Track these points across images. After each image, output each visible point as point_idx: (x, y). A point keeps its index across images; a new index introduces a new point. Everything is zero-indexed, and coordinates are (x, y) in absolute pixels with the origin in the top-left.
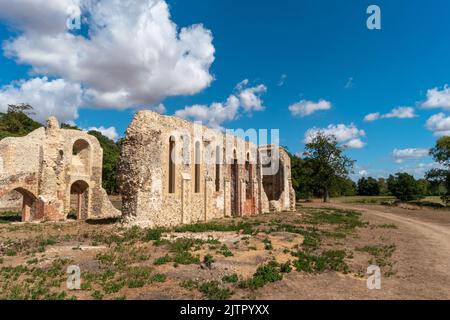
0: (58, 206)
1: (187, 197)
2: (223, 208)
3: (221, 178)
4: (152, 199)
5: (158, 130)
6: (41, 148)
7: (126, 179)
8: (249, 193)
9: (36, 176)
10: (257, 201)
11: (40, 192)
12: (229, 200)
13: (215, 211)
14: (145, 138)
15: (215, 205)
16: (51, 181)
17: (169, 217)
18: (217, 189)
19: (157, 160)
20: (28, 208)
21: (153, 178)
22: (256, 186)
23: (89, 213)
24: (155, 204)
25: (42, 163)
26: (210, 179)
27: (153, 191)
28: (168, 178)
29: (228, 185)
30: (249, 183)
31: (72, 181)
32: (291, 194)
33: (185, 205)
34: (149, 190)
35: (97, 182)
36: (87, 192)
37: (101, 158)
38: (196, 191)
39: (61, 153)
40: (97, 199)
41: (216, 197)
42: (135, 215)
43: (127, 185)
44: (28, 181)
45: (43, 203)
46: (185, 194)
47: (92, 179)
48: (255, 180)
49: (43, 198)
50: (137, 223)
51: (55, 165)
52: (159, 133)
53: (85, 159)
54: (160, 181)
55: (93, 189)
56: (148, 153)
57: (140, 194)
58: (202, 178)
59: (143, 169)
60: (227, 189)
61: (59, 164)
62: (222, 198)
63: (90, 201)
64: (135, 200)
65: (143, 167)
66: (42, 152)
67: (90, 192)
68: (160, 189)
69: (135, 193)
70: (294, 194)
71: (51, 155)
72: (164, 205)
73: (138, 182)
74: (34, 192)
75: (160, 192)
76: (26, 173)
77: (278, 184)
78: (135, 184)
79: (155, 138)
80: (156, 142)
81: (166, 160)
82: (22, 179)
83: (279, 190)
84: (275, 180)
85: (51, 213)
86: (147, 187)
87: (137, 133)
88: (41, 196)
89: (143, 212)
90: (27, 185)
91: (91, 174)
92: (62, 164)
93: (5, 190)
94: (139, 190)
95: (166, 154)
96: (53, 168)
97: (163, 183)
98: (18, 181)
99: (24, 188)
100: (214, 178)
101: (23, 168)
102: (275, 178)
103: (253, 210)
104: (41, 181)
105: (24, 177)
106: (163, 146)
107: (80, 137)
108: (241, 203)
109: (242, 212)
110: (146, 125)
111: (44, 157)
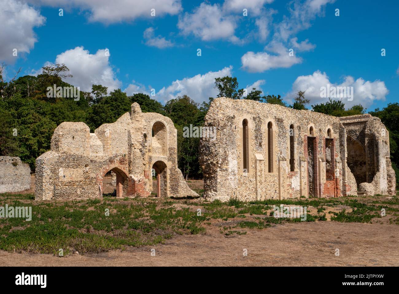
0: (145, 185)
1: (260, 176)
2: (298, 188)
3: (296, 157)
4: (229, 177)
5: (232, 116)
6: (129, 132)
7: (207, 160)
8: (330, 173)
9: (127, 158)
10: (341, 183)
11: (130, 171)
12: (305, 180)
13: (291, 191)
14: (222, 123)
15: (290, 185)
16: (139, 162)
17: (244, 194)
18: (292, 169)
19: (233, 142)
20: (121, 186)
21: (229, 159)
22: (339, 166)
23: (168, 192)
24: (232, 182)
25: (131, 145)
26: (284, 159)
27: (230, 170)
28: (242, 159)
29: (305, 165)
30: (331, 163)
31: (153, 162)
32: (389, 176)
33: (259, 184)
34: (227, 170)
35: (173, 162)
36: (165, 172)
37: (176, 139)
38: (270, 171)
39: (145, 136)
40: (174, 179)
41: (291, 177)
42: (216, 191)
43: (208, 165)
44: (121, 162)
45: (134, 181)
46: (258, 173)
47: (169, 160)
48: (338, 159)
49: (133, 177)
50: (218, 198)
51: (141, 147)
52: (234, 117)
53: (162, 140)
54: (235, 162)
55: (171, 170)
56: (225, 137)
57: (219, 173)
58: (275, 158)
59: (221, 151)
60: (303, 169)
61: (144, 146)
62: (298, 179)
63: (168, 181)
64: (215, 178)
65: (221, 150)
66: (129, 136)
67: (168, 172)
68: (236, 169)
69: (215, 172)
70: (393, 176)
71: (137, 138)
72: (240, 184)
73: (217, 163)
74: (126, 171)
75: (236, 172)
76: (119, 155)
77: (372, 163)
78: (214, 165)
79: (230, 123)
80: (231, 126)
81: (240, 143)
82: (117, 160)
83: (374, 170)
84: (369, 159)
85: (141, 190)
86: (224, 167)
87: (215, 119)
88: (132, 175)
89: (222, 188)
90: (121, 166)
91: (168, 155)
92: (146, 146)
93: (106, 169)
94: (218, 169)
95: (239, 136)
96: (140, 150)
97: (238, 163)
98: (115, 162)
99: (119, 168)
100: (288, 158)
101: (117, 151)
102: (369, 156)
103: (336, 192)
104: (131, 162)
105: (118, 158)
106: (237, 129)
107: (158, 119)
108: (320, 185)
109: (322, 194)
110: (222, 112)
111: (132, 140)
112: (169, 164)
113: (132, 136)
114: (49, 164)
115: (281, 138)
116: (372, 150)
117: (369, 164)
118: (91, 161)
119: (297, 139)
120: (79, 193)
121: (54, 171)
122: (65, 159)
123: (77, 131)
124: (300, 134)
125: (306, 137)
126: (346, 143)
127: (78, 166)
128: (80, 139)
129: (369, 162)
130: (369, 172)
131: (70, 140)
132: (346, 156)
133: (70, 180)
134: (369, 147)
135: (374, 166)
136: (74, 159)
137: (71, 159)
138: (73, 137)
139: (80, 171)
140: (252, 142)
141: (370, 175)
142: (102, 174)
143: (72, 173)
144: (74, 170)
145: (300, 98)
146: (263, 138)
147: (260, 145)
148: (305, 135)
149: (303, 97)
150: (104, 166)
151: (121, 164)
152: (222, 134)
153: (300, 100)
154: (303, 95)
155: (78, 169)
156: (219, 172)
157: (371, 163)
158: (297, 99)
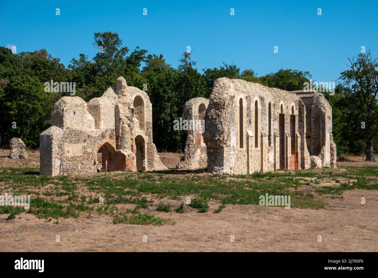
0: (133, 159)
1: (251, 151)
2: (273, 162)
3: (272, 134)
4: (231, 153)
5: (233, 95)
6: (117, 107)
9: (115, 133)
10: (300, 156)
11: (118, 147)
12: (278, 154)
13: (269, 165)
15: (268, 159)
16: (127, 137)
17: (241, 168)
18: (269, 145)
19: (233, 120)
21: (231, 135)
22: (299, 140)
24: (233, 157)
25: (120, 120)
26: (265, 135)
27: (232, 146)
28: (239, 136)
30: (293, 137)
31: (136, 136)
32: (332, 149)
33: (250, 158)
34: (230, 146)
37: (151, 113)
38: (256, 146)
39: (132, 111)
40: (150, 154)
41: (268, 152)
42: (223, 165)
44: (111, 137)
46: (250, 149)
47: (146, 134)
48: (298, 134)
49: (122, 152)
50: (224, 171)
51: (129, 122)
52: (234, 97)
54: (235, 138)
55: (148, 144)
56: (228, 115)
57: (225, 149)
58: (259, 134)
59: (226, 128)
60: (277, 145)
62: (273, 153)
63: (146, 155)
66: (117, 110)
67: (146, 147)
68: (235, 145)
70: (335, 149)
71: (125, 113)
72: (238, 158)
73: (223, 139)
74: (115, 146)
75: (235, 148)
76: (109, 130)
77: (318, 137)
78: (221, 141)
79: (231, 102)
80: (232, 105)
81: (238, 120)
82: (108, 135)
83: (319, 144)
84: (314, 133)
85: (130, 165)
86: (228, 143)
87: (220, 99)
88: (121, 150)
89: (227, 163)
90: (111, 141)
91: (146, 129)
92: (134, 121)
93: (100, 144)
94: (224, 146)
95: (237, 115)
96: (128, 125)
97: (237, 139)
98: (106, 136)
99: (109, 143)
100: (267, 134)
101: (107, 126)
102: (315, 130)
103: (296, 165)
104: (119, 136)
105: (108, 133)
106: (236, 108)
107: (137, 93)
108: (287, 158)
109: (288, 167)
110: (226, 91)
111: (121, 115)
112: (146, 139)
113: (121, 111)
114: (56, 139)
115: (263, 115)
116: (317, 124)
117: (314, 138)
118: (88, 136)
119: (273, 116)
120: (79, 168)
121: (60, 147)
122: (68, 134)
123: (77, 106)
124: (274, 111)
125: (279, 114)
126: (305, 119)
127: (78, 141)
128: (80, 114)
129: (315, 137)
130: (314, 146)
131: (72, 114)
132: (305, 131)
133: (72, 155)
134: (314, 122)
135: (319, 140)
136: (75, 134)
137: (73, 134)
138: (74, 113)
139: (80, 146)
140: (245, 119)
141: (315, 148)
142: (96, 149)
143: (74, 148)
144: (75, 145)
145: (185, 59)
146: (252, 116)
147: (250, 123)
148: (278, 112)
149: (189, 58)
150: (98, 141)
151: (111, 139)
152: (227, 113)
153: (185, 62)
154: (189, 56)
155: (78, 144)
156: (225, 147)
157: (316, 137)
158: (183, 61)
